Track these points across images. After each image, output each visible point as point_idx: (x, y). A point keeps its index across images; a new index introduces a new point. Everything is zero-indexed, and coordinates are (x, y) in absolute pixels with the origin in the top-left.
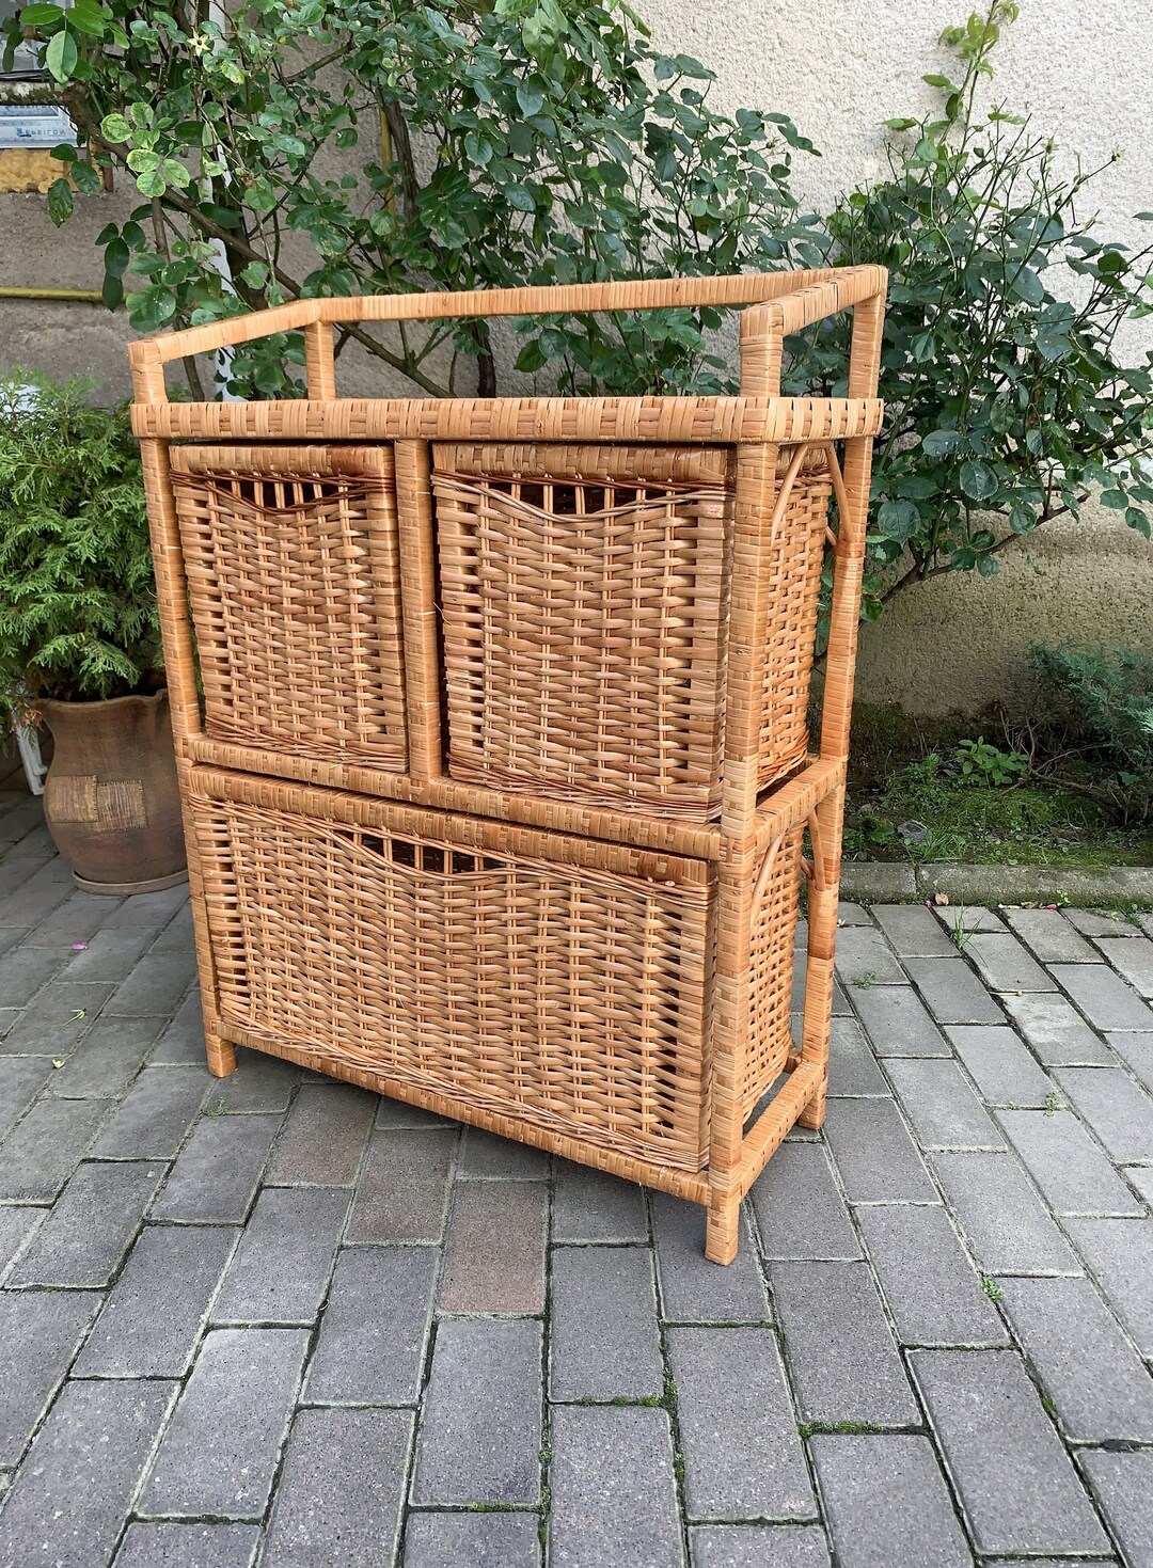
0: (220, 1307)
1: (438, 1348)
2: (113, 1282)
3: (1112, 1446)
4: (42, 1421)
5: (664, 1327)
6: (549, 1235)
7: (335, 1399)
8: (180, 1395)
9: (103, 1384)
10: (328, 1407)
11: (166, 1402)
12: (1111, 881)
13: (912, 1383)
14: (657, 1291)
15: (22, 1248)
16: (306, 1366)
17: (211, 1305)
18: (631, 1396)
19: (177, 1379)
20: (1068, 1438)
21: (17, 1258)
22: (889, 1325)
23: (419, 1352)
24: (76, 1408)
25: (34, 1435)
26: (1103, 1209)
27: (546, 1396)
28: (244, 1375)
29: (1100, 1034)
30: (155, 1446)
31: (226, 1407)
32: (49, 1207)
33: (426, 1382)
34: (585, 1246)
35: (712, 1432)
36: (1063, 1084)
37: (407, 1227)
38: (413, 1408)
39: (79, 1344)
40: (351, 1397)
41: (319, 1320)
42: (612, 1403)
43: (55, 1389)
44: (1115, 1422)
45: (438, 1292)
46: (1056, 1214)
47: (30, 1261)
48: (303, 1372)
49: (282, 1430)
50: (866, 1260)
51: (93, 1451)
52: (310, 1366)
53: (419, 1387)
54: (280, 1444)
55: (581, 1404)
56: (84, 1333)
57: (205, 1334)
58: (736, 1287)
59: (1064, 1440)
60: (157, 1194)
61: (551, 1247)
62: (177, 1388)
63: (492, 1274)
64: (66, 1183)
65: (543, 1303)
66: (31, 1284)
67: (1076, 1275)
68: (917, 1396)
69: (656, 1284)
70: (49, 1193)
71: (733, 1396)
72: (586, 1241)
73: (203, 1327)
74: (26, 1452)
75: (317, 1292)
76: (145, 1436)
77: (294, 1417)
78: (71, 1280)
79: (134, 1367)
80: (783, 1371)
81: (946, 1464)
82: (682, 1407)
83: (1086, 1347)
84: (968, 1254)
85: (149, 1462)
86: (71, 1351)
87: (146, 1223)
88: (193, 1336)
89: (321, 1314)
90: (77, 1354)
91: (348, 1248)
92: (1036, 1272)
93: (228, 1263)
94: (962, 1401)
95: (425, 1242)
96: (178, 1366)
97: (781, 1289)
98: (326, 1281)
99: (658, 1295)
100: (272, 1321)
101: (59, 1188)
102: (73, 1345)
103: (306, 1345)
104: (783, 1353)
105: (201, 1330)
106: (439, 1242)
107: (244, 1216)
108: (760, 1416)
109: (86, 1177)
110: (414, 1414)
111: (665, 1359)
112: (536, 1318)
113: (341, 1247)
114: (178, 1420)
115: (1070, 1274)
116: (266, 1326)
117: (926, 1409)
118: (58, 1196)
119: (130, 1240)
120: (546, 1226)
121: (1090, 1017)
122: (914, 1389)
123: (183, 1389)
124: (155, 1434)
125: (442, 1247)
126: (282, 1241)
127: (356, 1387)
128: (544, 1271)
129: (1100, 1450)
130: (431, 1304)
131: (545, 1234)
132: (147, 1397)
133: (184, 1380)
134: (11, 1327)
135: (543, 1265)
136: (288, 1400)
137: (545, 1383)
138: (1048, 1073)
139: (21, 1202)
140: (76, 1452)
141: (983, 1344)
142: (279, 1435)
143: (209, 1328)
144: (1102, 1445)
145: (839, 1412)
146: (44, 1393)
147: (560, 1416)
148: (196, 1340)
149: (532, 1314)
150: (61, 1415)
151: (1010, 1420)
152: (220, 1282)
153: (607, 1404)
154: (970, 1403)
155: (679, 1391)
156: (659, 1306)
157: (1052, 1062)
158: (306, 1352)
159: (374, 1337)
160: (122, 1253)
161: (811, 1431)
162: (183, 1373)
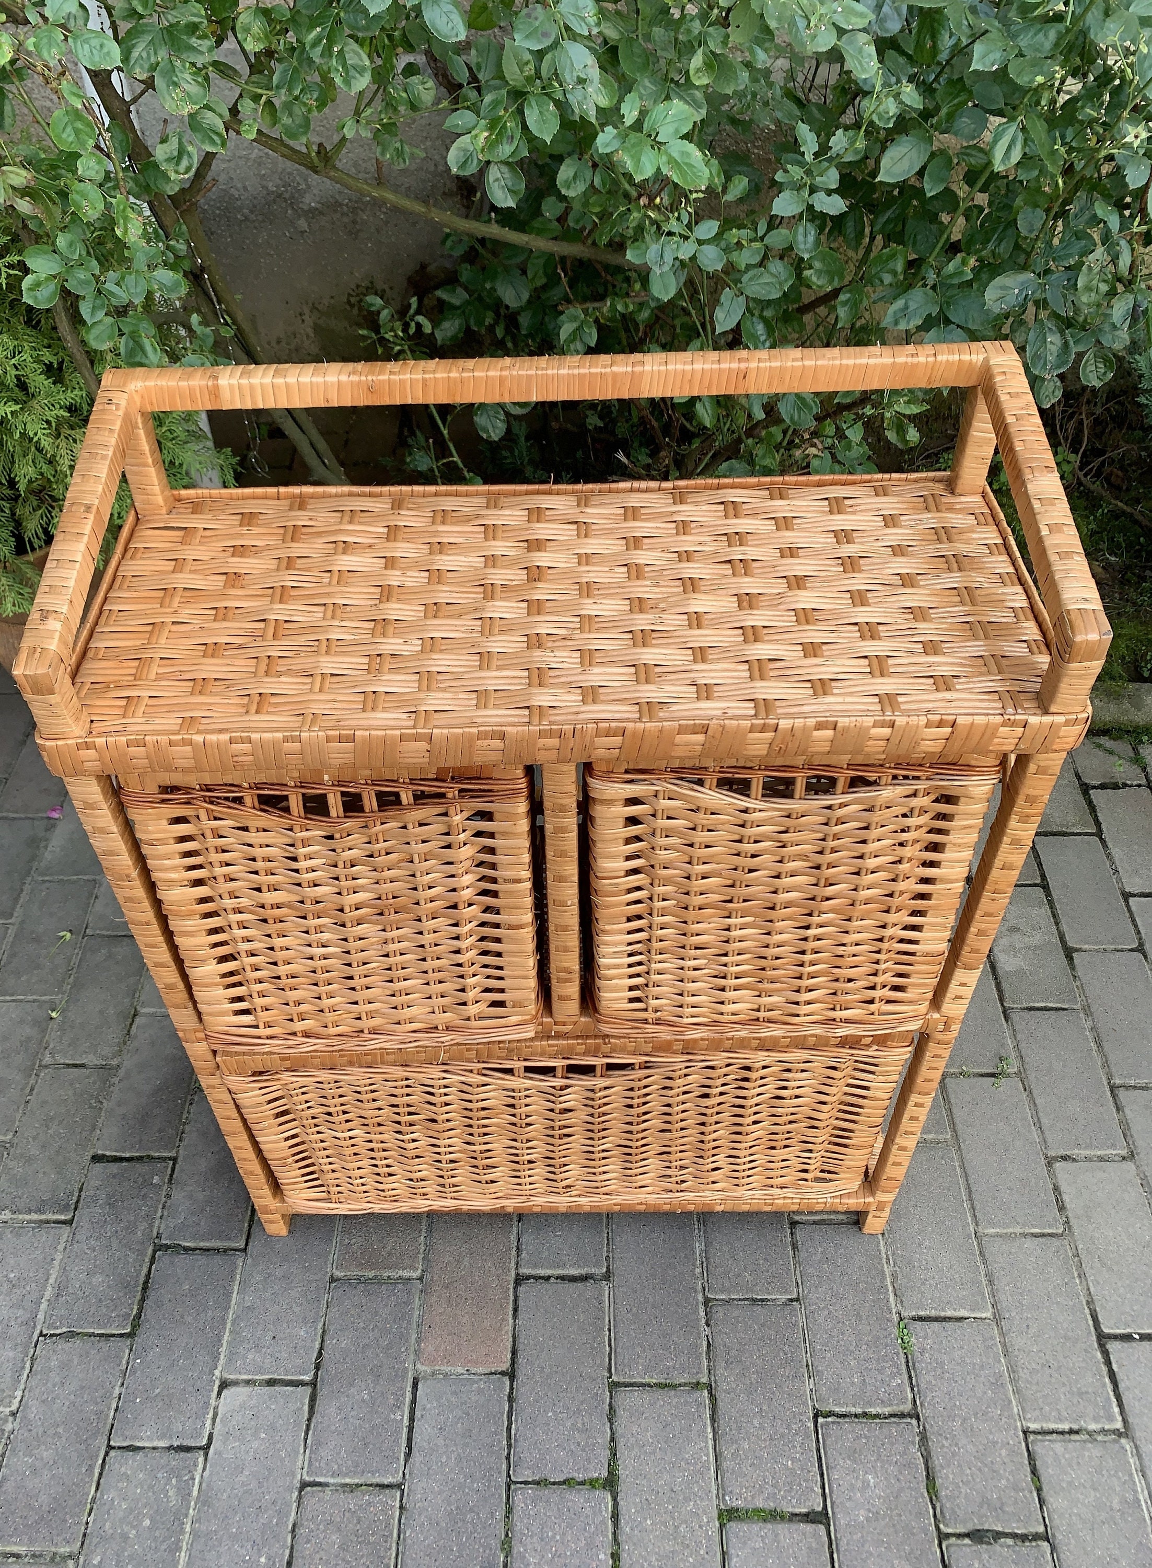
0: (230, 1359)
1: (418, 1414)
2: (136, 1325)
3: (977, 1536)
4: (94, 1500)
5: (614, 1386)
6: (517, 1264)
7: (332, 1476)
8: (204, 1469)
9: (139, 1456)
10: (327, 1485)
11: (193, 1479)
12: (1126, 705)
13: (820, 1459)
14: (610, 1340)
15: (51, 1281)
16: (307, 1433)
17: (222, 1357)
18: (580, 1477)
19: (200, 1448)
20: (941, 1526)
21: (49, 1293)
22: (809, 1385)
23: (402, 1420)
24: (120, 1485)
25: (89, 1515)
26: (1024, 1226)
27: (509, 1476)
28: (255, 1444)
29: (1069, 953)
30: (188, 1529)
31: (243, 1484)
32: (69, 1222)
33: (408, 1455)
34: (548, 1278)
35: (646, 1519)
36: (1019, 1036)
37: (390, 1254)
38: (398, 1486)
39: (114, 1406)
40: (346, 1475)
41: (316, 1375)
42: (564, 1482)
43: (100, 1462)
44: (984, 1510)
45: (419, 1340)
46: (980, 1229)
47: (62, 1300)
48: (306, 1440)
49: (289, 1513)
50: (797, 1300)
51: (138, 1536)
52: (310, 1432)
53: (402, 1463)
54: (290, 1528)
55: (538, 1483)
56: (117, 1392)
57: (219, 1394)
58: (678, 1337)
59: (938, 1528)
60: (164, 1207)
61: (520, 1280)
62: (201, 1460)
63: (464, 1320)
64: (81, 1190)
65: (509, 1356)
66: (65, 1330)
67: (984, 1315)
68: (822, 1475)
69: (609, 1330)
70: (66, 1208)
71: (666, 1476)
72: (548, 1272)
73: (217, 1383)
74: (85, 1535)
75: (313, 1341)
76: (179, 1516)
77: (300, 1497)
78: (99, 1325)
79: (162, 1437)
80: (711, 1443)
81: (835, 1556)
82: (622, 1487)
83: (976, 1415)
84: (891, 1289)
85: (184, 1548)
86: (108, 1415)
87: (158, 1248)
88: (209, 1397)
89: (317, 1367)
90: (114, 1419)
91: (338, 1280)
92: (949, 1313)
93: (233, 1302)
94: (860, 1484)
95: (406, 1274)
96: (200, 1435)
97: (718, 1340)
98: (320, 1325)
99: (610, 1345)
100: (276, 1376)
101: (75, 1198)
102: (109, 1409)
103: (306, 1408)
104: (713, 1420)
105: (216, 1389)
106: (418, 1273)
107: (244, 1237)
108: (687, 1499)
109: (97, 1183)
110: (398, 1494)
111: (611, 1429)
112: (503, 1373)
113: (333, 1280)
114: (205, 1501)
115: (978, 1315)
116: (271, 1383)
117: (827, 1491)
118: (76, 1209)
119: (145, 1271)
120: (514, 1252)
121: (1065, 927)
122: (820, 1467)
123: (206, 1459)
124: (186, 1516)
125: (421, 1279)
126: (279, 1272)
127: (350, 1463)
128: (511, 1313)
129: (967, 1541)
130: (412, 1357)
131: (513, 1265)
132: (175, 1472)
133: (206, 1448)
134: (54, 1386)
135: (511, 1306)
136: (293, 1475)
137: (508, 1458)
138: (1007, 1018)
139: (43, 1217)
140: (125, 1537)
141: (887, 1410)
142: (288, 1517)
143: (224, 1385)
144: (967, 1535)
145: (753, 1497)
146: (91, 1467)
147: (520, 1498)
148: (213, 1402)
149: (500, 1369)
150: (109, 1495)
151: (896, 1508)
152: (228, 1326)
153: (559, 1483)
154: (866, 1484)
155: (622, 1472)
156: (610, 1359)
157: (1014, 1002)
158: (306, 1416)
159: (363, 1401)
160: (140, 1288)
161: (728, 1515)
162: (205, 1441)
